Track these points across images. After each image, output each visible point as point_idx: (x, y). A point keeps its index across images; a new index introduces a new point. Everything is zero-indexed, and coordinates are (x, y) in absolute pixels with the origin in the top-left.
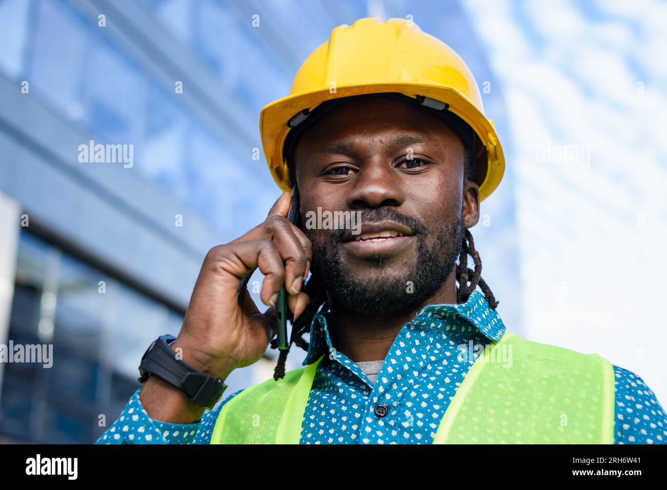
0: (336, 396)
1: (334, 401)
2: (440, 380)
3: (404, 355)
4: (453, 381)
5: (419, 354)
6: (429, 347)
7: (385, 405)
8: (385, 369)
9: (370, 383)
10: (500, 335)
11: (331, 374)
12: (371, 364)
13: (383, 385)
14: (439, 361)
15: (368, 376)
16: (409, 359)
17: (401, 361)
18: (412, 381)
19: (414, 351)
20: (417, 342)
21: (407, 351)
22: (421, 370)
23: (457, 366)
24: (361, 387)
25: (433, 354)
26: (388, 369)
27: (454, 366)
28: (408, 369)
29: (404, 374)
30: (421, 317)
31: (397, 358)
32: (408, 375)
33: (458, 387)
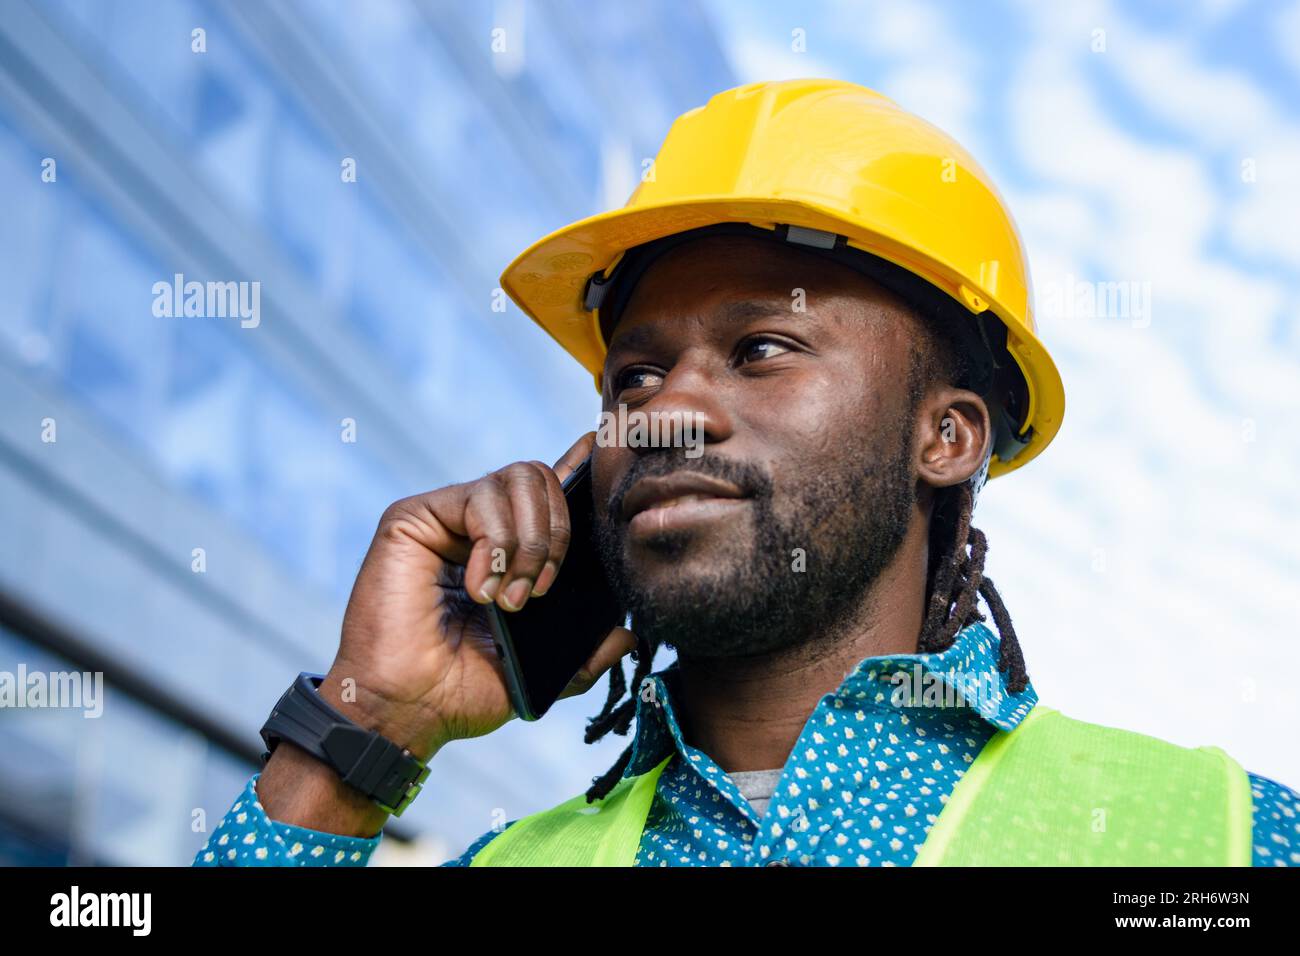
0: (689, 845)
1: (685, 854)
2: (897, 809)
3: (822, 760)
4: (922, 813)
5: (853, 757)
6: (874, 741)
7: (784, 861)
8: (783, 788)
9: (755, 816)
10: (1021, 715)
11: (677, 799)
12: (756, 778)
13: (781, 821)
14: (894, 771)
15: (750, 802)
16: (832, 767)
17: (816, 771)
18: (838, 812)
19: (843, 750)
20: (849, 733)
21: (828, 752)
22: (857, 790)
23: (930, 781)
24: (738, 824)
25: (882, 757)
26: (790, 788)
27: (926, 780)
28: (832, 789)
29: (822, 797)
30: (852, 682)
31: (808, 766)
32: (831, 800)
33: (932, 825)
